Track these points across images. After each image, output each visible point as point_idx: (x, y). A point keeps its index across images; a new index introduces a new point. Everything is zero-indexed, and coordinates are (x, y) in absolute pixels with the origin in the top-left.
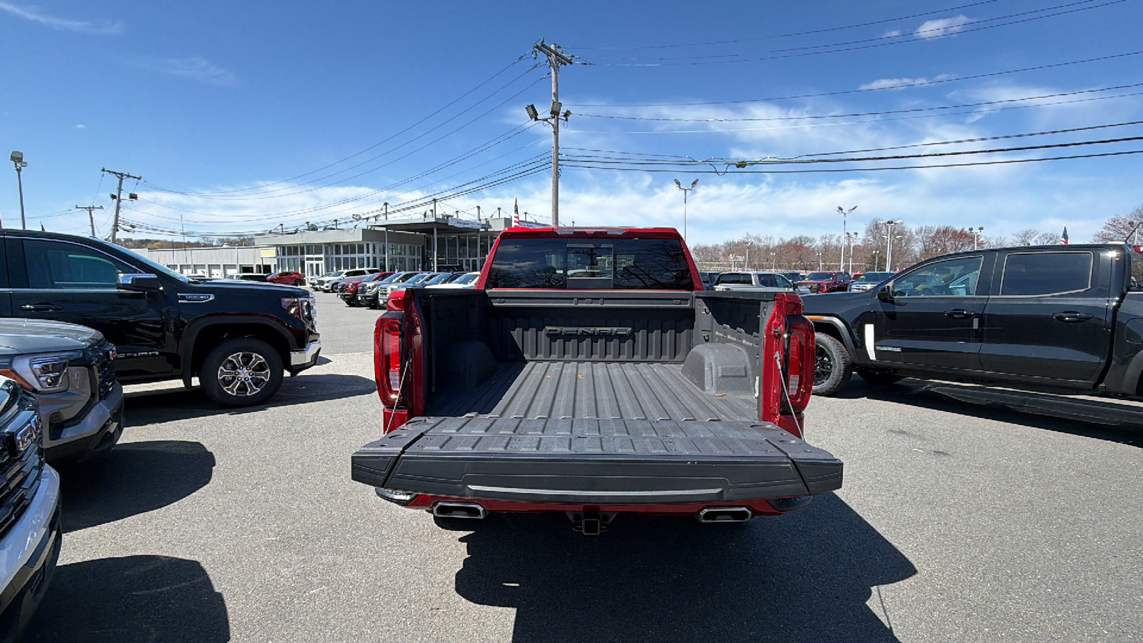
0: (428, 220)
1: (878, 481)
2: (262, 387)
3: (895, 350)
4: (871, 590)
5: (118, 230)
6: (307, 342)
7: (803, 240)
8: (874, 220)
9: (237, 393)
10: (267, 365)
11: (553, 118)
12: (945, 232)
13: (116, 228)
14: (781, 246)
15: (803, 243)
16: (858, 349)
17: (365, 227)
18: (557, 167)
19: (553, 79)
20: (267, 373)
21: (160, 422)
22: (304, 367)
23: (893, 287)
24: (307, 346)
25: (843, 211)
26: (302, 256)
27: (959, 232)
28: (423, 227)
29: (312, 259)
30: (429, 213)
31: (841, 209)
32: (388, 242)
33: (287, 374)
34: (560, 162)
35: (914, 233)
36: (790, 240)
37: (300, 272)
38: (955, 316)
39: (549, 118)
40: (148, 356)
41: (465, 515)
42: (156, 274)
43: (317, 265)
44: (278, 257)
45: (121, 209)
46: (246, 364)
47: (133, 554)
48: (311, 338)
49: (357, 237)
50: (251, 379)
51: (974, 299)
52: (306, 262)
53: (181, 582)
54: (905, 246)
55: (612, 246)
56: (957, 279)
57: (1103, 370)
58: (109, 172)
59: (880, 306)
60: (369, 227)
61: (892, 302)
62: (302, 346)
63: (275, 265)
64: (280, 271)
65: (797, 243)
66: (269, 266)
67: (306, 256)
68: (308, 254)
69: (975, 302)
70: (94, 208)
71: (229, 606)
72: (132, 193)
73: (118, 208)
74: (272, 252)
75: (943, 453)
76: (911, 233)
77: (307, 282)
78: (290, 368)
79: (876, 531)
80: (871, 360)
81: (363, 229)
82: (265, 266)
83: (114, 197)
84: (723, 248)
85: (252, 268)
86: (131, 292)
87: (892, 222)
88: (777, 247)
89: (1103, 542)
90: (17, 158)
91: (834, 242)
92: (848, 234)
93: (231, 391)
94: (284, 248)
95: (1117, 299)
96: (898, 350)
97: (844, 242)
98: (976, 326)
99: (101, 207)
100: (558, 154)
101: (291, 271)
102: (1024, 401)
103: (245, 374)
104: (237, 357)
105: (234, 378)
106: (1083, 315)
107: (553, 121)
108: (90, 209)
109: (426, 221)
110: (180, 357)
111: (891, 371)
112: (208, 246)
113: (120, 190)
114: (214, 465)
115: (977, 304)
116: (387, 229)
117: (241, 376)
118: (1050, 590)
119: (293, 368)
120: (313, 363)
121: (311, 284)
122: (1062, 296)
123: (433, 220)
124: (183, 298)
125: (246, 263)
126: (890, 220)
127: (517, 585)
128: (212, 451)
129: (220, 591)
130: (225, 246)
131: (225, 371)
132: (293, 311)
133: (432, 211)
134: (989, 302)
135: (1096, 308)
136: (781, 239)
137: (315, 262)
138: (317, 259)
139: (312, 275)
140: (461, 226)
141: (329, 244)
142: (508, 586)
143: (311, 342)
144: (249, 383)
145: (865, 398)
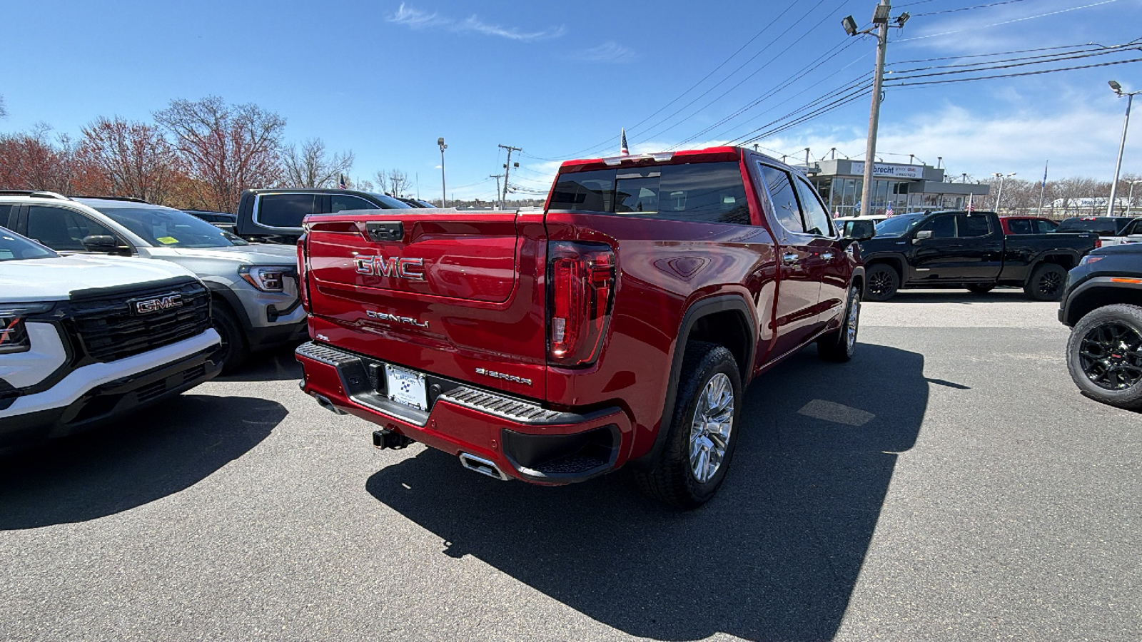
11: (877, 27)
13: (505, 191)
34: (884, 83)
39: (872, 29)
55: (659, 174)
58: (502, 147)
72: (516, 162)
73: (507, 175)
83: (505, 166)
90: (441, 143)
100: (882, 72)
107: (879, 32)
113: (509, 160)
127: (410, 488)
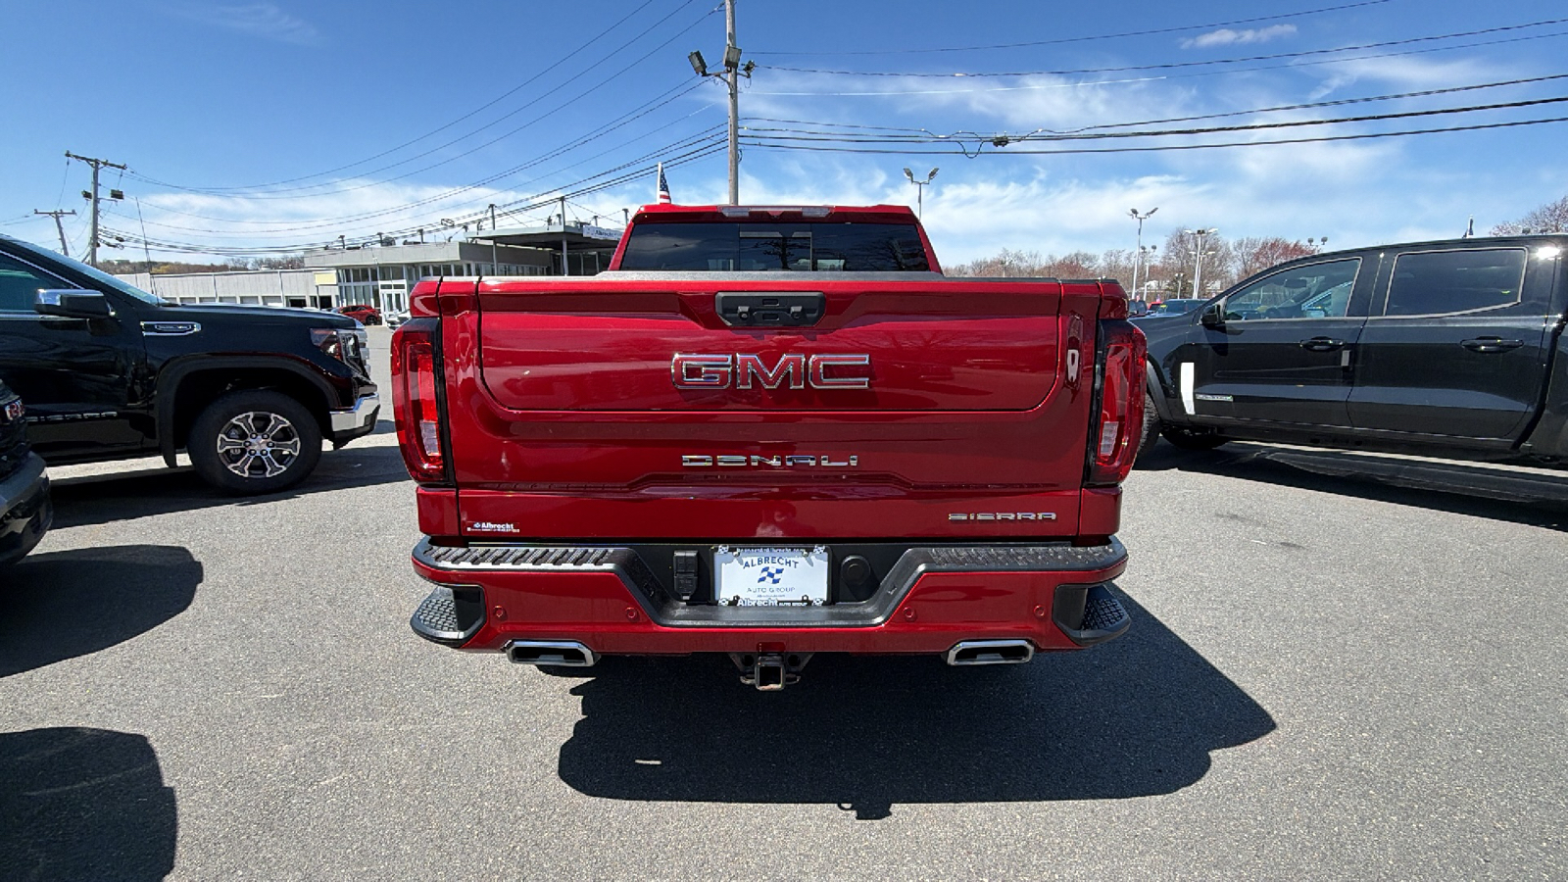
0: (553, 229)
1: (1206, 588)
2: (289, 465)
3: (1224, 398)
4: (1209, 757)
5: (98, 245)
6: (356, 398)
7: (1080, 258)
8: (1178, 230)
9: (250, 473)
10: (295, 431)
11: (729, 72)
12: (1273, 245)
13: (95, 243)
14: (1050, 267)
15: (1080, 262)
16: (1169, 399)
17: (464, 240)
18: (736, 144)
19: (728, 13)
20: (296, 442)
21: (127, 518)
22: (354, 434)
23: (1226, 306)
24: (357, 403)
25: (1138, 216)
26: (374, 283)
27: (1292, 246)
28: (546, 240)
29: (389, 287)
30: (555, 220)
31: (1135, 212)
32: (498, 262)
33: (327, 446)
34: (740, 140)
35: (1231, 248)
36: (1062, 258)
37: (373, 306)
38: (1316, 347)
39: (724, 73)
40: (101, 418)
41: (561, 661)
42: (102, 291)
43: (398, 296)
44: (340, 284)
45: (101, 214)
46: (261, 430)
47: (39, 726)
48: (363, 390)
49: (453, 255)
50: (272, 452)
51: (1345, 322)
52: (381, 291)
53: (107, 774)
54: (1219, 266)
55: (810, 234)
56: (1314, 296)
57: (1530, 423)
58: (77, 157)
59: (1204, 334)
60: (470, 240)
61: (1223, 329)
62: (348, 402)
63: (337, 296)
64: (345, 305)
65: (1072, 262)
66: (329, 298)
67: (380, 283)
68: (384, 279)
69: (1346, 327)
70: (62, 213)
71: (183, 807)
72: (116, 189)
73: (96, 212)
74: (331, 277)
75: (1294, 545)
76: (1228, 249)
77: (384, 320)
78: (331, 436)
79: (1210, 665)
80: (1187, 415)
81: (460, 243)
82: (322, 298)
83: (87, 195)
84: (970, 271)
85: (304, 301)
86: (64, 319)
87: (1203, 232)
88: (1045, 268)
89: (1545, 673)
91: (1123, 262)
92: (1144, 248)
93: (241, 470)
94: (347, 272)
95: (1560, 316)
96: (1229, 398)
97: (1135, 262)
98: (1345, 361)
99: (74, 213)
100: (736, 128)
101: (359, 304)
102: (1399, 471)
103: (260, 444)
104: (244, 420)
105: (243, 451)
106: (1507, 342)
107: (729, 77)
108: (57, 215)
109: (550, 231)
110: (153, 420)
111: (1216, 430)
112: (240, 269)
113: (96, 184)
114: (201, 581)
115: (1349, 329)
116: (495, 243)
117: (255, 448)
118: (1480, 751)
119: (336, 436)
120: (368, 428)
121: (389, 322)
122: (1474, 314)
123: (561, 229)
124: (149, 328)
125: (296, 294)
126: (1201, 229)
127: (658, 763)
128: (202, 560)
129: (172, 785)
130: (263, 269)
131: (227, 440)
132: (332, 349)
133: (559, 216)
134: (1366, 326)
135: (1526, 332)
136: (1051, 257)
137: (393, 292)
138: (396, 287)
139: (392, 310)
140: (601, 237)
141: (413, 265)
142: (641, 764)
143: (361, 396)
144: (269, 459)
145: (1176, 470)
